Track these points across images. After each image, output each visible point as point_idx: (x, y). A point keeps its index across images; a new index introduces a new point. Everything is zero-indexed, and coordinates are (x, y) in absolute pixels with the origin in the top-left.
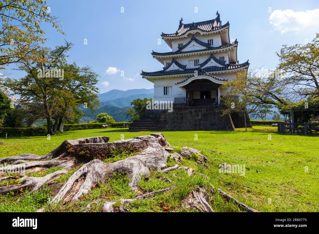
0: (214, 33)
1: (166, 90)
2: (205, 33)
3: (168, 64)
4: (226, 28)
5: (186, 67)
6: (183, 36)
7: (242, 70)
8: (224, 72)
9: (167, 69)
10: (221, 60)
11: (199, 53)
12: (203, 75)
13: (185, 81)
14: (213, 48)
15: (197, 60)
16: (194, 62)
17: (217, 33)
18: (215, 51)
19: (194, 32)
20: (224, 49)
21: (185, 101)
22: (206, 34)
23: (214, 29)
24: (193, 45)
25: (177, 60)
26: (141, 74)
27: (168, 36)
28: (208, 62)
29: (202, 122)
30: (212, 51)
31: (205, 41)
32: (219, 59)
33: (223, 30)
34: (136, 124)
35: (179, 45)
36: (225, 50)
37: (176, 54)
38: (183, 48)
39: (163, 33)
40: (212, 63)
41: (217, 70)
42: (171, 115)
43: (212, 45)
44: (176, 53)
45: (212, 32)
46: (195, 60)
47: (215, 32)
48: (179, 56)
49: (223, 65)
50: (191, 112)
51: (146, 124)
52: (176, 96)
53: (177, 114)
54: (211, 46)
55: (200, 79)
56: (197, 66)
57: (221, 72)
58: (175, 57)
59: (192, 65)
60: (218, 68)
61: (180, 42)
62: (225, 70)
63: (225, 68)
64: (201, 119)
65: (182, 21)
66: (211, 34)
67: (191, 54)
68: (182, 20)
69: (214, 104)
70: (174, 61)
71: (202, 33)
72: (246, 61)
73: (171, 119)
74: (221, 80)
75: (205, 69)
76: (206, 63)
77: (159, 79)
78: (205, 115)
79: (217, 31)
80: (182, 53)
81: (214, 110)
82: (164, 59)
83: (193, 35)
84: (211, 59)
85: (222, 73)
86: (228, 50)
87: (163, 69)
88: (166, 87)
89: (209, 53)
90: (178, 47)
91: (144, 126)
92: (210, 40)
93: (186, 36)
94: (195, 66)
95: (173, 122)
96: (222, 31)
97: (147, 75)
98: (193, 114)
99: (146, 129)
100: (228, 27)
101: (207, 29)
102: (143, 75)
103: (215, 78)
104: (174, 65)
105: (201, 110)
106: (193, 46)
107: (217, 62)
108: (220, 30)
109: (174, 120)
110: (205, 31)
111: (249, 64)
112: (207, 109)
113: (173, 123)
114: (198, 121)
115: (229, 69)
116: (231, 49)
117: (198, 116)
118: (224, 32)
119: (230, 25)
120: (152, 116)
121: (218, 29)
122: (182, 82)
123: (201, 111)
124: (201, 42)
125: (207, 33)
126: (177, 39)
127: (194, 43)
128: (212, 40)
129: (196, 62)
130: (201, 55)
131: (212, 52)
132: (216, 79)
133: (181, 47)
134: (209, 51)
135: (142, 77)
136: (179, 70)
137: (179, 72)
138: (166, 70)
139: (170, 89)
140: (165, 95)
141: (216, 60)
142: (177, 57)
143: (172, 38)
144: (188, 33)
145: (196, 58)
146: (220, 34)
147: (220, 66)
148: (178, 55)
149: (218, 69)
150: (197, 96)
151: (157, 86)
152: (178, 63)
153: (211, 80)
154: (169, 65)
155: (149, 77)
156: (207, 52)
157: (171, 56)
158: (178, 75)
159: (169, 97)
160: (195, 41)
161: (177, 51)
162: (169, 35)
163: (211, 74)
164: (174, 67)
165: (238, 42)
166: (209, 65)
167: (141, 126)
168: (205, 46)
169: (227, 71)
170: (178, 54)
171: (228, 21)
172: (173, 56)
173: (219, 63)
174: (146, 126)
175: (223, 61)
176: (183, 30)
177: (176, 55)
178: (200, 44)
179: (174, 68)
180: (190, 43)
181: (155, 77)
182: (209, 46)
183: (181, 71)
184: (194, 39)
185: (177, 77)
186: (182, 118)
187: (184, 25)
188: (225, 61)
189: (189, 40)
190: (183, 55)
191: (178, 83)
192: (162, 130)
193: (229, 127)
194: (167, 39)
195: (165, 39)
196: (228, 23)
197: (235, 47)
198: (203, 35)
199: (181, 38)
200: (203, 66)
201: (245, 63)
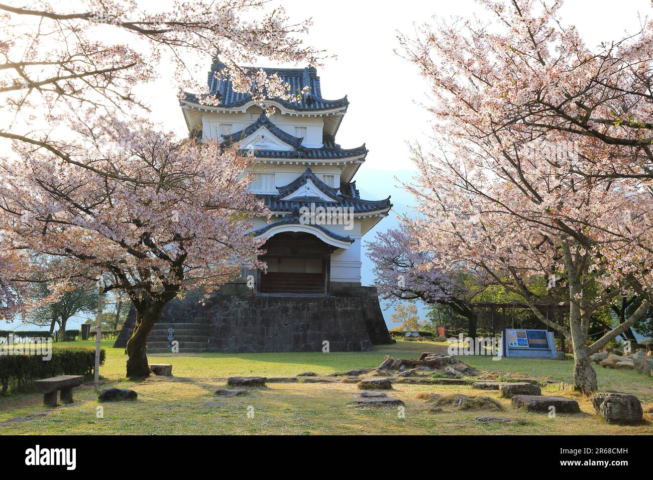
0: (312, 116)
2: (292, 112)
4: (341, 110)
6: (236, 108)
10: (326, 183)
11: (279, 160)
15: (269, 175)
17: (318, 116)
18: (315, 162)
19: (263, 103)
20: (338, 161)
22: (294, 115)
24: (263, 137)
28: (301, 185)
29: (309, 332)
30: (309, 161)
31: (289, 128)
33: (334, 114)
35: (221, 126)
36: (338, 164)
38: (237, 140)
40: (308, 189)
42: (239, 314)
43: (306, 141)
45: (309, 113)
47: (315, 113)
49: (334, 198)
50: (285, 310)
55: (296, 231)
60: (323, 203)
61: (226, 121)
63: (338, 204)
66: (306, 116)
71: (284, 111)
72: (385, 198)
74: (341, 239)
76: (296, 188)
78: (315, 317)
84: (307, 181)
86: (345, 163)
89: (304, 164)
92: (301, 129)
93: (244, 111)
96: (331, 115)
98: (290, 313)
100: (344, 108)
103: (329, 232)
105: (308, 304)
106: (262, 140)
107: (320, 189)
108: (327, 112)
109: (246, 325)
110: (290, 106)
111: (392, 206)
113: (243, 332)
114: (301, 329)
116: (351, 162)
117: (301, 318)
118: (334, 116)
119: (349, 106)
123: (308, 309)
124: (283, 132)
125: (297, 113)
126: (221, 112)
127: (263, 131)
130: (280, 165)
131: (310, 164)
134: (303, 161)
141: (318, 185)
143: (206, 108)
144: (251, 105)
145: (268, 171)
146: (325, 118)
147: (328, 199)
153: (318, 236)
156: (297, 161)
160: (267, 128)
165: (368, 151)
166: (300, 193)
168: (292, 145)
171: (346, 95)
173: (326, 193)
178: (279, 137)
180: (254, 130)
182: (298, 144)
184: (265, 123)
186: (266, 322)
188: (335, 187)
189: (252, 120)
192: (219, 349)
193: (364, 343)
194: (192, 108)
195: (188, 107)
196: (345, 98)
197: (359, 159)
198: (287, 115)
199: (230, 112)
200: (287, 194)
201: (383, 201)
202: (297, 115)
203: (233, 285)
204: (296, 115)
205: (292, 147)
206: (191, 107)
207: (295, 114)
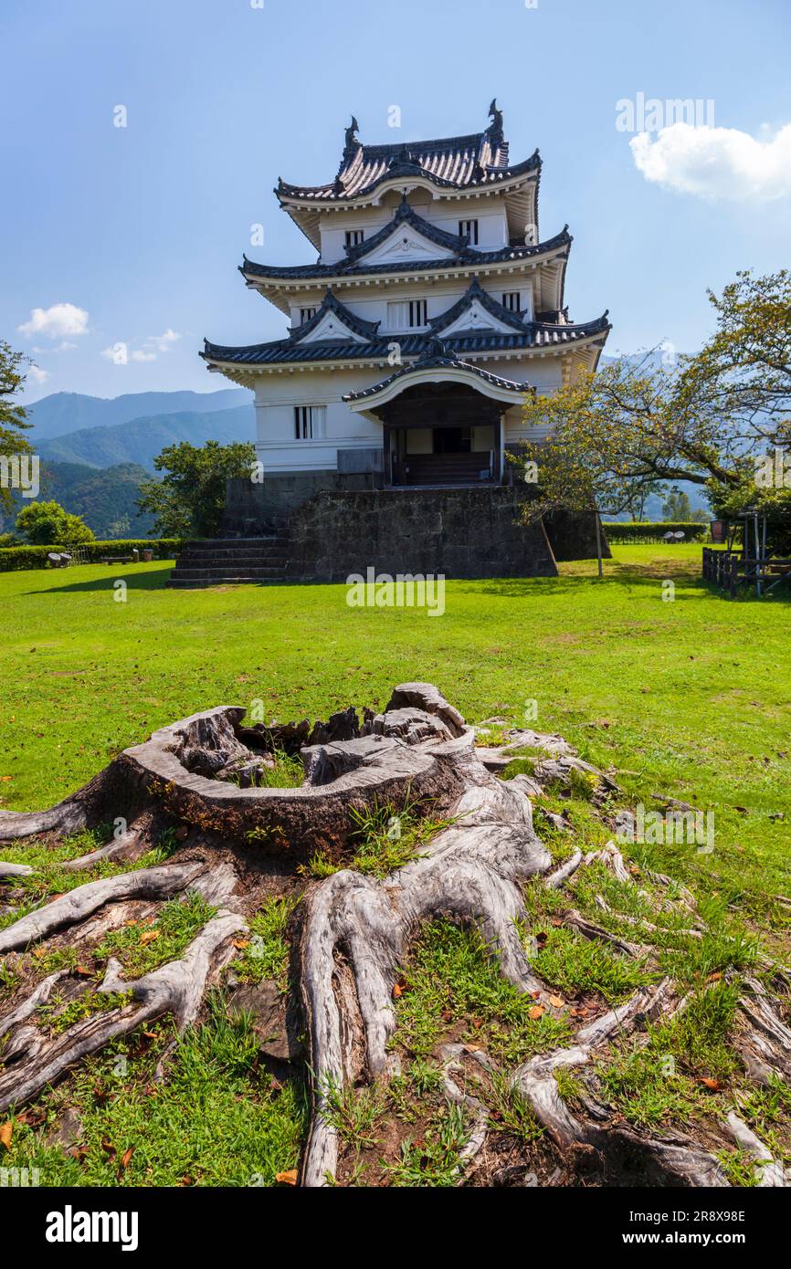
0: (483, 195)
1: (302, 420)
2: (449, 193)
3: (306, 312)
4: (529, 179)
5: (377, 328)
6: (361, 198)
7: (585, 348)
8: (519, 353)
9: (306, 334)
10: (508, 306)
11: (426, 274)
12: (447, 365)
13: (378, 389)
14: (480, 255)
15: (418, 303)
16: (406, 308)
17: (493, 193)
18: (487, 268)
19: (404, 185)
20: (522, 264)
21: (376, 462)
22: (453, 198)
23: (484, 179)
24: (405, 241)
25: (340, 301)
26: (201, 354)
27: (305, 198)
28: (462, 312)
29: (448, 546)
30: (476, 269)
31: (449, 224)
32: (502, 303)
33: (517, 186)
34: (197, 556)
35: (348, 235)
36: (523, 269)
37: (339, 275)
38: (365, 252)
39: (281, 184)
40: (475, 316)
41: (497, 348)
42: (333, 522)
43: (476, 243)
44: (339, 269)
45: (477, 191)
46: (411, 304)
47: (487, 190)
48: (349, 285)
49: (517, 327)
50: (408, 511)
51: (236, 555)
52: (347, 445)
53: (356, 516)
54: (472, 246)
55: (437, 381)
56: (419, 325)
57: (508, 354)
58: (334, 285)
59: (400, 321)
60: (498, 336)
61: (353, 226)
62: (525, 346)
63: (525, 337)
64: (445, 536)
65: (355, 133)
66: (473, 197)
67: (396, 276)
68: (354, 127)
69: (484, 474)
70: (332, 302)
71: (437, 193)
72: (599, 315)
73: (335, 538)
74: (513, 388)
75: (451, 340)
76: (455, 317)
77: (275, 373)
78: (457, 521)
79: (496, 188)
80: (363, 274)
81: (489, 501)
82: (292, 293)
83: (404, 197)
84: (473, 302)
85: (514, 359)
86: (534, 267)
87: (287, 335)
88: (304, 409)
89: (467, 275)
90: (345, 244)
91: (229, 564)
92: (469, 224)
93: (376, 203)
94: (411, 325)
95: (341, 546)
96: (512, 189)
97: (227, 360)
98: (414, 517)
99: (240, 574)
100: (534, 173)
101: (458, 174)
102: (212, 358)
103: (492, 378)
104: (331, 318)
105: (445, 501)
106: (405, 247)
107: (495, 315)
108: (506, 185)
109: (344, 538)
110: (448, 185)
111: (611, 326)
112: (465, 498)
113: (340, 551)
114: (432, 543)
115: (537, 345)
116: (545, 264)
117: (433, 524)
118: (521, 193)
119: (543, 167)
120: (251, 520)
121: (498, 180)
122: (370, 393)
123: (445, 508)
124: (435, 228)
125: (458, 194)
126: (342, 209)
127: (405, 231)
128: (476, 223)
129: (417, 311)
130: (433, 283)
131: (477, 274)
132: (495, 383)
133: (357, 248)
134: (466, 270)
135: (208, 368)
136: (352, 339)
137: (351, 347)
138: (299, 339)
139: (317, 416)
140: (298, 437)
141: (491, 307)
142: (343, 289)
143: (319, 205)
144: (385, 191)
145: (415, 296)
146: (505, 197)
147: (505, 329)
148: (348, 280)
149: (498, 341)
150: (423, 445)
151: (267, 404)
152: (349, 314)
153: (475, 386)
154: (311, 320)
155: (233, 366)
156: (456, 271)
157: (319, 282)
158: (350, 363)
159: (313, 445)
160: (411, 224)
161: (343, 264)
162: (307, 191)
163: (474, 360)
164: (331, 329)
165: (572, 238)
166: (463, 324)
167: (221, 565)
168: (451, 248)
169: (530, 352)
170: (347, 274)
171: (537, 151)
172: (329, 281)
173: (502, 320)
174: (238, 564)
175: (515, 309)
176: (359, 176)
177: (339, 281)
178: (429, 238)
179: (331, 331)
180: (391, 232)
181: (260, 368)
182: (462, 247)
183: (359, 346)
184: (407, 217)
185: (347, 369)
186: (374, 532)
187: (364, 149)
188: (521, 310)
189: (388, 216)
190: (367, 278)
191: (353, 398)
192: (302, 578)
193: (540, 563)
194: (299, 208)
195: (292, 209)
196: (536, 156)
197: (559, 256)
198: (443, 199)
199: (355, 208)
200: (442, 328)
201: (597, 322)
202: (458, 198)
203: (361, 477)
204: (455, 197)
205: (451, 252)
206: (296, 208)
207: (453, 195)
